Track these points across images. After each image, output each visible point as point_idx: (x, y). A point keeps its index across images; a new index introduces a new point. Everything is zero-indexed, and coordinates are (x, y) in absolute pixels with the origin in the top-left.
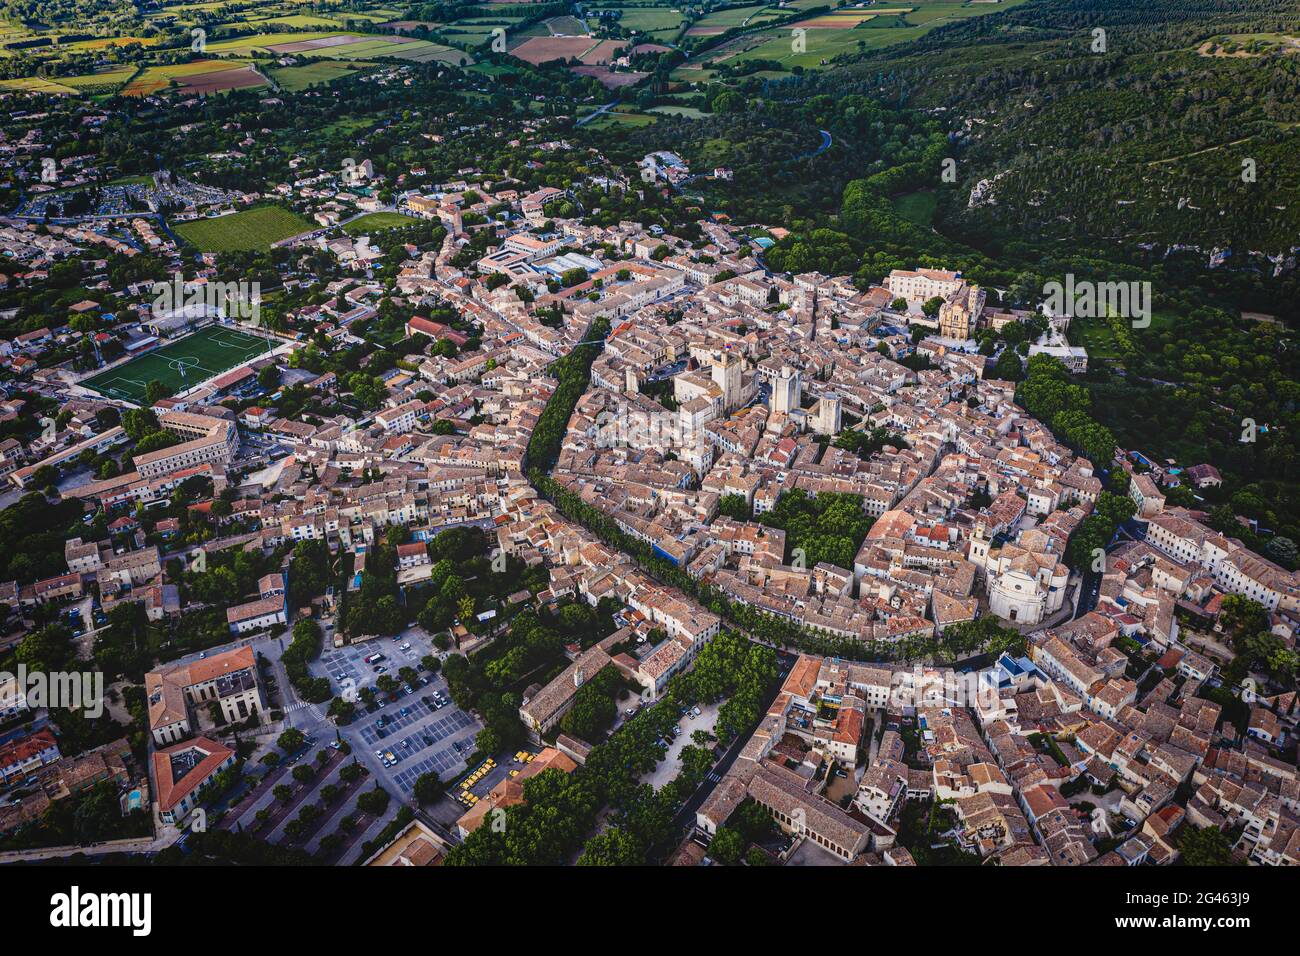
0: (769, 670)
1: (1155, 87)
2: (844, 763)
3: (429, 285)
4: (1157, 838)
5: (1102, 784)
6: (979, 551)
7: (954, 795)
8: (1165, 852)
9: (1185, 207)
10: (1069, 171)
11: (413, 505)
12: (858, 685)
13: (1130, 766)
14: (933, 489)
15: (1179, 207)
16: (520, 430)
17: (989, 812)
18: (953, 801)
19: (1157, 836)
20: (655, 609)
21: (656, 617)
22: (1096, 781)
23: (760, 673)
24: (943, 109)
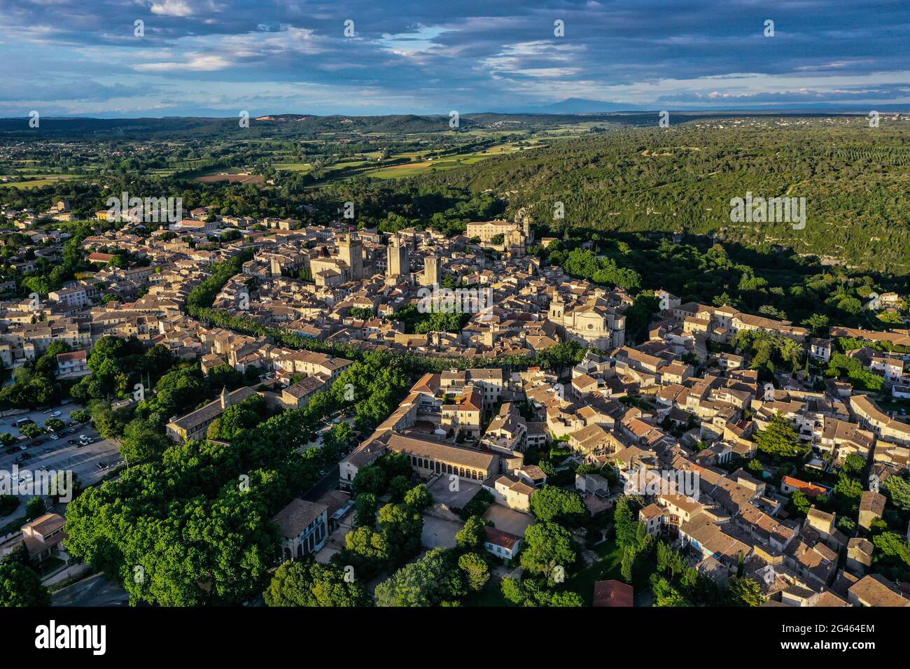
0: (399, 382)
1: (619, 166)
2: (470, 433)
3: (109, 242)
4: (737, 439)
5: (683, 423)
6: (557, 314)
7: (568, 431)
8: (745, 447)
9: (651, 213)
10: (576, 199)
11: (77, 332)
12: (475, 380)
13: (701, 404)
14: (515, 299)
15: (648, 213)
16: (179, 292)
17: (599, 435)
18: (567, 437)
19: (736, 437)
20: (296, 362)
21: (298, 369)
22: (678, 422)
23: (391, 384)
24: (491, 190)
